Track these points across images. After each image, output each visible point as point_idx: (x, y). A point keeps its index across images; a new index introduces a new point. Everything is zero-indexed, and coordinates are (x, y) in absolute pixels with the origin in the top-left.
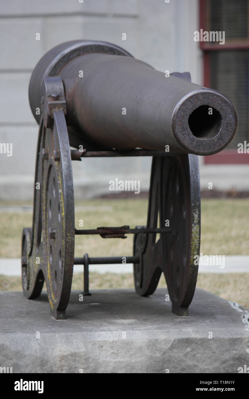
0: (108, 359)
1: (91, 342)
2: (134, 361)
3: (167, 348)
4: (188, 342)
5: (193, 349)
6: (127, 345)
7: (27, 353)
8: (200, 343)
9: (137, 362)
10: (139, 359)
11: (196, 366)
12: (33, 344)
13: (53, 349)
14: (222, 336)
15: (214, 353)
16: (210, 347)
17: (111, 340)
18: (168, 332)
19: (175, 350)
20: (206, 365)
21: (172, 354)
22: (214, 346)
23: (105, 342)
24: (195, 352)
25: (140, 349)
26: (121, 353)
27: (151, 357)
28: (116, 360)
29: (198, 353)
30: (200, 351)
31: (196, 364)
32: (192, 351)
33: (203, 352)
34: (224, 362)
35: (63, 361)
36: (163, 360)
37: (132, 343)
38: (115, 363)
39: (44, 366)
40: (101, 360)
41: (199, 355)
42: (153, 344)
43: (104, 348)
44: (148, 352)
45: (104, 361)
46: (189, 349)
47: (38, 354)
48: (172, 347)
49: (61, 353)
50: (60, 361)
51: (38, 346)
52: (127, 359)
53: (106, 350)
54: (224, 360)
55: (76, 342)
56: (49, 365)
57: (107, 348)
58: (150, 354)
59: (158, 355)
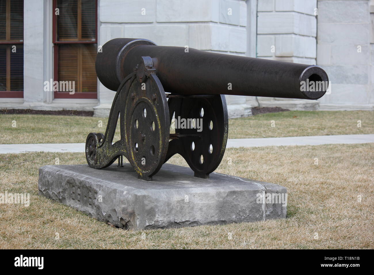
0: (199, 202)
1: (190, 193)
2: (210, 203)
3: (225, 196)
4: (234, 193)
5: (237, 196)
6: (207, 195)
7: (161, 199)
8: (239, 193)
9: (212, 203)
10: (213, 202)
11: (238, 204)
12: (162, 195)
13: (173, 197)
14: (249, 190)
15: (246, 198)
16: (245, 195)
17: (199, 192)
18: (224, 188)
19: (229, 197)
20: (243, 204)
21: (227, 199)
22: (246, 194)
23: (196, 193)
24: (237, 198)
25: (213, 197)
26: (204, 199)
27: (218, 201)
28: (202, 203)
29: (239, 198)
30: (240, 197)
31: (238, 203)
32: (236, 197)
33: (241, 197)
34: (251, 202)
35: (178, 203)
36: (224, 202)
37: (209, 194)
38: (202, 204)
39: (169, 206)
40: (195, 203)
41: (239, 199)
42: (219, 194)
43: (196, 196)
44: (216, 198)
45: (197, 203)
46: (234, 196)
47: (166, 200)
48: (227, 196)
49: (177, 199)
50: (177, 203)
51: (165, 196)
52: (207, 202)
53: (196, 197)
54: (251, 201)
55: (183, 194)
56: (172, 205)
57: (197, 197)
58: (218, 199)
59: (221, 199)
